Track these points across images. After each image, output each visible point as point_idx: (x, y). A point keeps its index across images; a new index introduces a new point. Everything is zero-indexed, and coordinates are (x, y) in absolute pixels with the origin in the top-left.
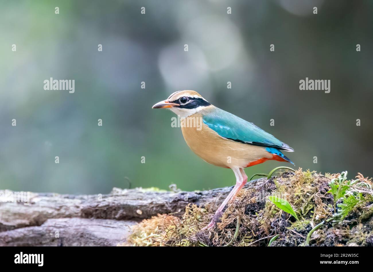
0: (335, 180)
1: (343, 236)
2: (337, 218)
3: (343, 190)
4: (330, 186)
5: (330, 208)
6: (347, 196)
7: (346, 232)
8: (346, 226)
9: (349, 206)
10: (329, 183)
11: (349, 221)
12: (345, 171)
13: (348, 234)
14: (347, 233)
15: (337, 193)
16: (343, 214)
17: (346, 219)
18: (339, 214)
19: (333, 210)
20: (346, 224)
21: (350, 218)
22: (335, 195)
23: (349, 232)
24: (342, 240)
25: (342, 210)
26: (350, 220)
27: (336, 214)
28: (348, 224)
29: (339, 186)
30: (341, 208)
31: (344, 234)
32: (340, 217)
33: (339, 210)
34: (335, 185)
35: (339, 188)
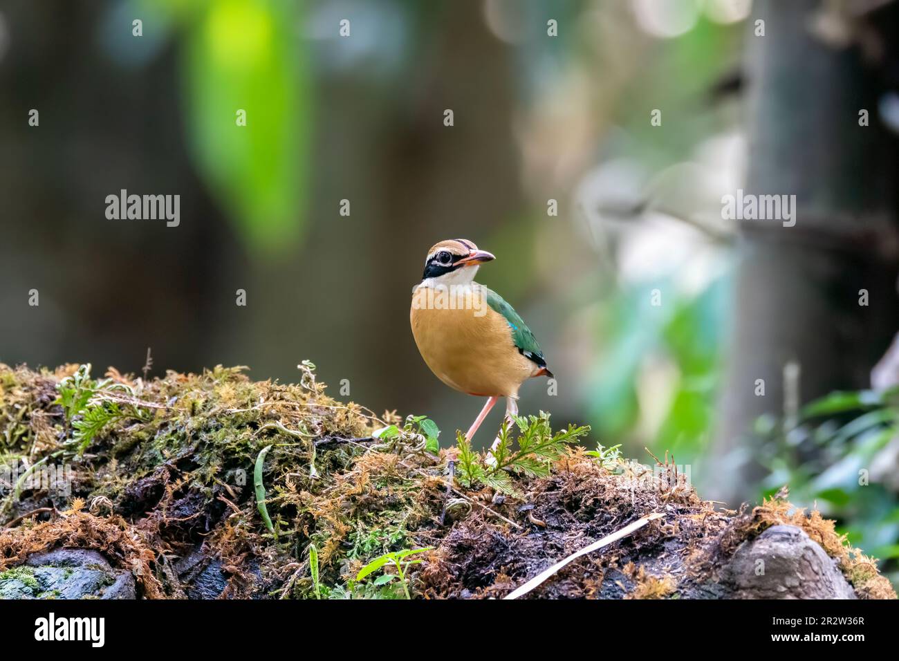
0: (68, 381)
1: (82, 484)
2: (71, 448)
3: (83, 398)
4: (58, 392)
5: (58, 432)
6: (90, 409)
7: (88, 476)
8: (89, 466)
9: (93, 427)
10: (57, 386)
11: (93, 456)
12: (86, 364)
13: (92, 480)
14: (89, 478)
15: (71, 404)
16: (82, 441)
17: (88, 451)
18: (75, 441)
19: (64, 435)
20: (88, 461)
21: (94, 450)
22: (68, 408)
23: (95, 475)
24: (81, 491)
25: (80, 434)
26: (94, 454)
27: (69, 441)
28: (91, 462)
29: (76, 391)
30: (78, 429)
31: (85, 479)
32: (77, 445)
33: (74, 433)
34: (67, 390)
35: (75, 395)
